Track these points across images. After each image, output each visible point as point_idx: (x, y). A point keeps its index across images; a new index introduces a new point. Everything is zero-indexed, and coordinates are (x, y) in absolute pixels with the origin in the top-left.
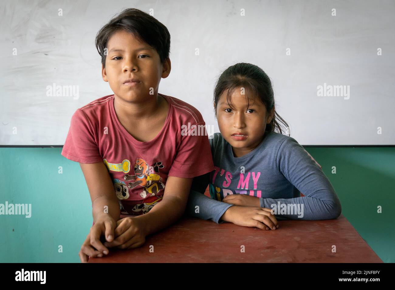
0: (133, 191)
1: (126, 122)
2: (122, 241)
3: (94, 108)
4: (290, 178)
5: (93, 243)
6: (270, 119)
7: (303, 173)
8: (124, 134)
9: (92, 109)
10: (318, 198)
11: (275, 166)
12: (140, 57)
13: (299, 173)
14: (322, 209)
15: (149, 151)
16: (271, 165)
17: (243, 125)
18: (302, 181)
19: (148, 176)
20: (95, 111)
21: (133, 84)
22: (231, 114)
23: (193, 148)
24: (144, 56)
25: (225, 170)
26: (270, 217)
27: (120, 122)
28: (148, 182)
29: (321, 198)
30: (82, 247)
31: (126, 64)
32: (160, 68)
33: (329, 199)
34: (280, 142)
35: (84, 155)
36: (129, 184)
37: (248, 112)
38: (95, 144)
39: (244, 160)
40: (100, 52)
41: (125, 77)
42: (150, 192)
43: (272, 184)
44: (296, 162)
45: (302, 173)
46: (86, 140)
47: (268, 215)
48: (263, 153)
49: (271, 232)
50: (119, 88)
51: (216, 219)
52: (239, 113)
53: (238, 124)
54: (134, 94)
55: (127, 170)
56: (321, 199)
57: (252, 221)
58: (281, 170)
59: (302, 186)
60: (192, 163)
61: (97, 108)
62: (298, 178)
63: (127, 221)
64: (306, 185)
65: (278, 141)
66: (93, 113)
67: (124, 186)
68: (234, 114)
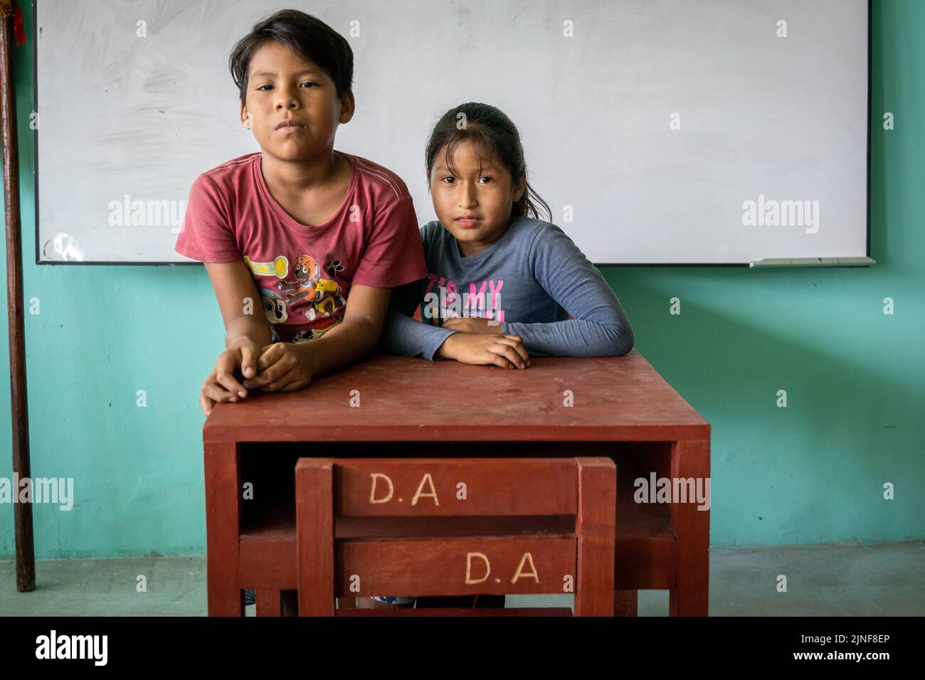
0: (294, 308)
1: (281, 195)
2: (270, 378)
3: (227, 172)
4: (551, 288)
5: (221, 379)
6: (519, 194)
7: (572, 281)
8: (278, 214)
9: (224, 174)
10: (595, 321)
11: (526, 270)
12: (303, 86)
13: (566, 280)
14: (602, 338)
15: (320, 242)
16: (520, 268)
17: (474, 203)
18: (569, 295)
19: (318, 282)
20: (230, 176)
21: (292, 129)
22: (452, 186)
23: (392, 238)
24: (309, 85)
25: (445, 277)
26: (516, 349)
27: (271, 194)
28: (319, 292)
29: (601, 321)
30: (203, 386)
31: (280, 96)
32: (336, 107)
33: (615, 323)
34: (535, 230)
35: (211, 249)
36: (287, 296)
37: (481, 181)
38: (228, 230)
39: (475, 262)
40: (237, 81)
41: (279, 117)
42: (322, 310)
43: (522, 299)
44: (560, 263)
45: (570, 280)
46: (214, 224)
47: (513, 345)
48: (507, 249)
49: (517, 371)
50: (269, 137)
51: (430, 354)
52: (466, 183)
53: (464, 201)
54: (294, 146)
55: (284, 274)
56: (600, 323)
57: (487, 354)
58: (536, 277)
59: (570, 301)
60: (391, 262)
61: (232, 173)
62: (563, 289)
63: (278, 346)
64: (576, 299)
65: (531, 230)
66: (228, 180)
67: (279, 301)
68: (459, 185)
